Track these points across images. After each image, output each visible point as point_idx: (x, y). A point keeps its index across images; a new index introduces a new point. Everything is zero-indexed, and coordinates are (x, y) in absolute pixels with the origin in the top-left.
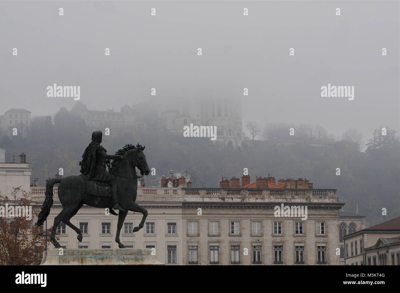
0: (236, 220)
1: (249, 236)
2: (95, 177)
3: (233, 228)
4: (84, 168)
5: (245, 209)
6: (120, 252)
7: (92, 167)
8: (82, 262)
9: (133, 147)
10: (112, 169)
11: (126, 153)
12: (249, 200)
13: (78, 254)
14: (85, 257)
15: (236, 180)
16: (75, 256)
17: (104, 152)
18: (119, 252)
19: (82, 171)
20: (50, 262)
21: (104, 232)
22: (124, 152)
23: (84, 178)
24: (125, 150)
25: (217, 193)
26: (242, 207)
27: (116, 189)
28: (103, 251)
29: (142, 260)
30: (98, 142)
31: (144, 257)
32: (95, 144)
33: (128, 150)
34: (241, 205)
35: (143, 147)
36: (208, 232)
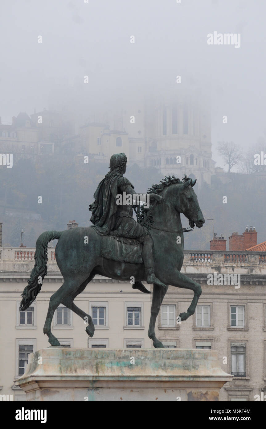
0: (239, 304)
1: (262, 331)
2: (115, 230)
3: (234, 316)
4: (98, 215)
5: (253, 286)
6: (159, 354)
7: (111, 214)
8: (97, 371)
9: (177, 181)
10: (143, 216)
11: (166, 191)
12: (261, 272)
13: (90, 356)
14: (101, 362)
15: (238, 238)
16: (85, 361)
17: (131, 188)
18: (156, 354)
19: (93, 221)
20: (45, 370)
21: (22, 322)
22: (162, 189)
23: (99, 232)
24: (164, 185)
25: (208, 260)
26: (249, 282)
27: (151, 250)
28: (131, 352)
29: (194, 368)
30: (120, 173)
31: (198, 363)
32: (116, 175)
33: (168, 186)
34: (248, 280)
35: (193, 180)
36: (194, 323)
